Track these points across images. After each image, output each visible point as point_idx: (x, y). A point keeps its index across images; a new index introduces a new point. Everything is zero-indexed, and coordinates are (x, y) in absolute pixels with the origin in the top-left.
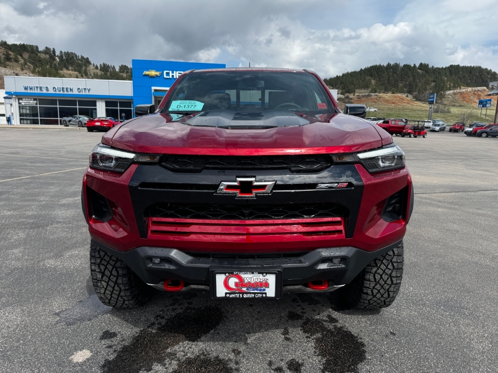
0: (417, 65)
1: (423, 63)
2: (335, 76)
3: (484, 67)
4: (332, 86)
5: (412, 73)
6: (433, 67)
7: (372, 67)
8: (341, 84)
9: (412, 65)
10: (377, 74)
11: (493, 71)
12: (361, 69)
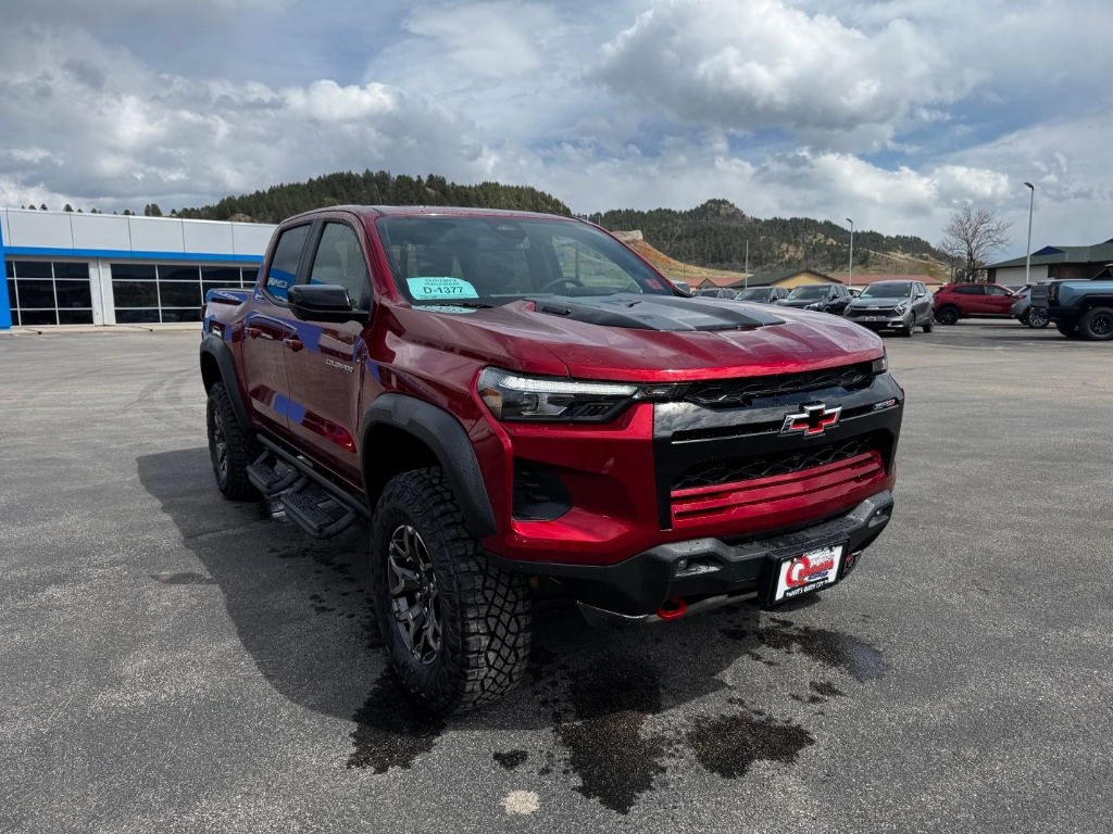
0: (425, 179)
1: (434, 175)
2: (253, 193)
3: (539, 189)
4: (249, 215)
5: (416, 194)
6: (453, 184)
7: (334, 177)
8: (269, 210)
9: (415, 179)
10: (347, 192)
11: (554, 198)
12: (311, 180)
